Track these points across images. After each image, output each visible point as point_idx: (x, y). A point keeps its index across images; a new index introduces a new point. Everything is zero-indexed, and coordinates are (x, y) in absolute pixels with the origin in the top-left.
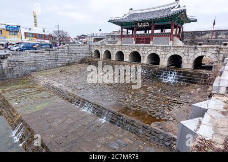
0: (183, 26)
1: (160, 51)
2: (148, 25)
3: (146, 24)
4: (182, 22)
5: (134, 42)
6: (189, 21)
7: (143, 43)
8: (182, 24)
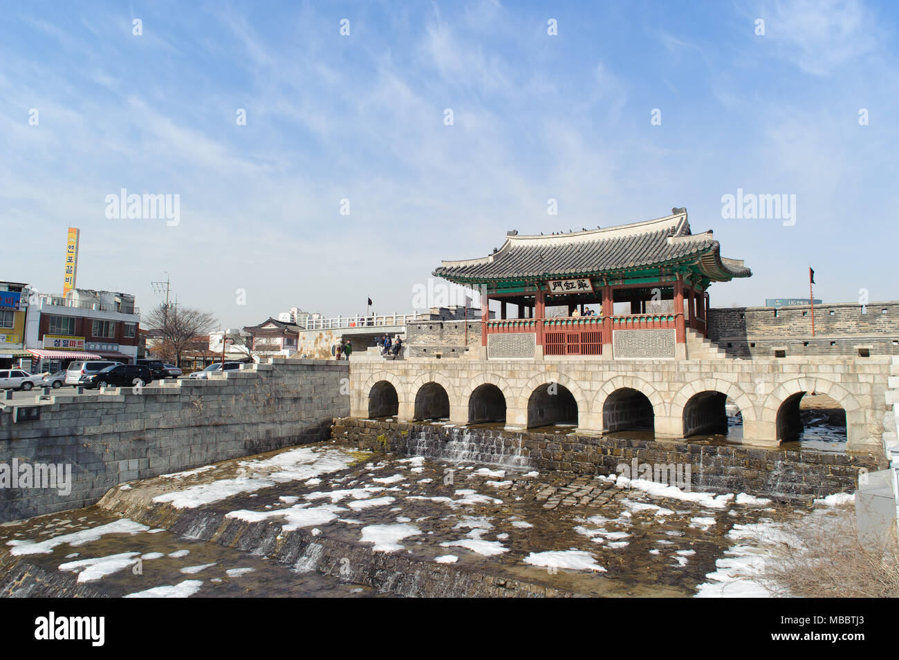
0: (709, 290)
1: (649, 379)
2: (590, 289)
3: (581, 285)
4: (704, 277)
5: (539, 349)
6: (726, 275)
7: (572, 350)
8: (706, 285)
